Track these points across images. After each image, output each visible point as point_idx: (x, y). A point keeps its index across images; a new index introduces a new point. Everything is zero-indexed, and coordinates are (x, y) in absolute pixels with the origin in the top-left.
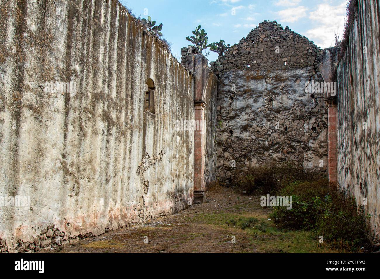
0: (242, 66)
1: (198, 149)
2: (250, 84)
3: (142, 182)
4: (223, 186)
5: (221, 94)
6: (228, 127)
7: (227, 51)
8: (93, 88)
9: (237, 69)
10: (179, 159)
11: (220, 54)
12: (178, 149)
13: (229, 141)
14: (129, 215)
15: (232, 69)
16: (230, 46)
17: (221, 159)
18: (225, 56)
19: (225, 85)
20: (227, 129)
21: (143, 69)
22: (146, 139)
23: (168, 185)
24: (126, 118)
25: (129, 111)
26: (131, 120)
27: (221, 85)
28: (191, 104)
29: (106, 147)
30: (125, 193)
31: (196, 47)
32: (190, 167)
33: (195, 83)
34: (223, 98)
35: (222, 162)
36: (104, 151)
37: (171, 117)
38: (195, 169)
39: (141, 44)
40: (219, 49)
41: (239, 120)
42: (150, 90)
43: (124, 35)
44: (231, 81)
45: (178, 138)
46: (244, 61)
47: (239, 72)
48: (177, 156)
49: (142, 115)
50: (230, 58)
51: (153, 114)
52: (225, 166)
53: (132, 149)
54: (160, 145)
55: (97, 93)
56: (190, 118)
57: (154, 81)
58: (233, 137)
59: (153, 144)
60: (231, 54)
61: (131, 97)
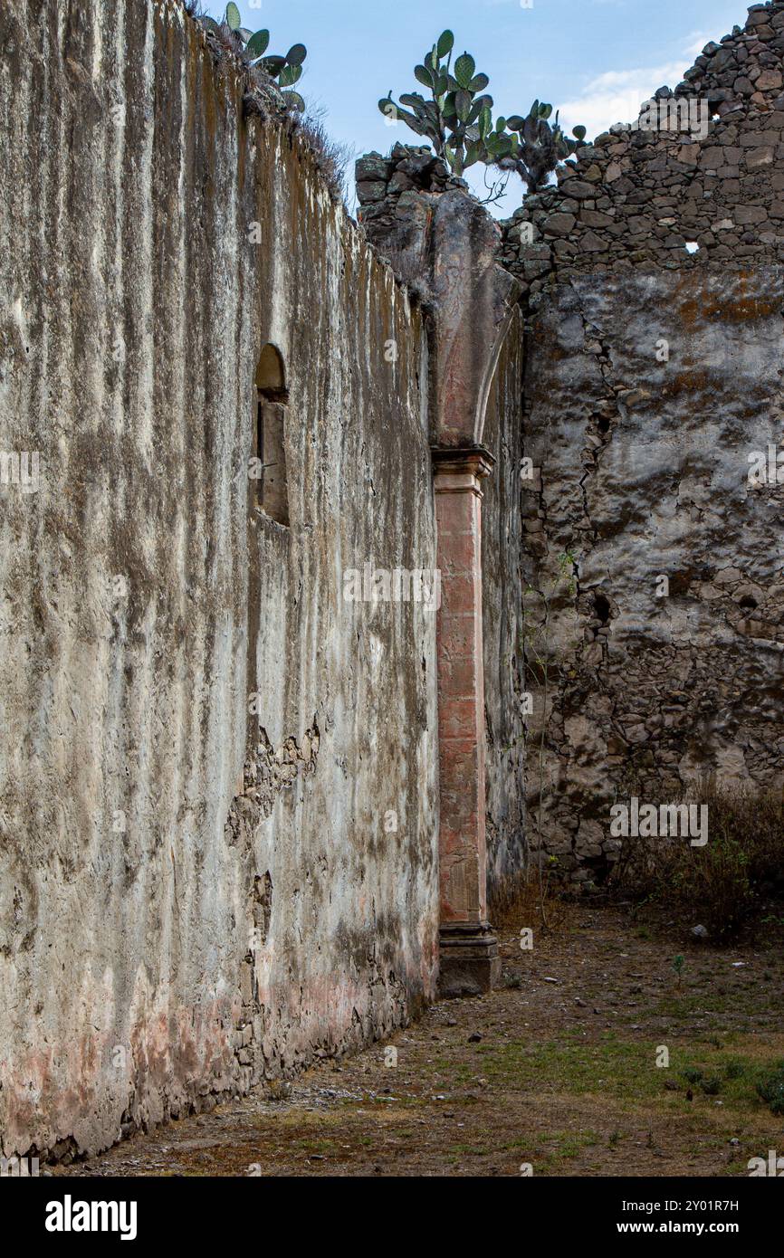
0: (654, 245)
1: (456, 706)
2: (698, 345)
3: (248, 879)
4: (567, 899)
5: (545, 400)
6: (584, 580)
7: (570, 164)
8: (76, 408)
9: (627, 262)
10: (381, 757)
11: (535, 183)
12: (376, 704)
13: (592, 655)
14: (204, 1049)
15: (599, 267)
16: (589, 138)
17: (549, 753)
18: (561, 194)
19: (564, 354)
20: (580, 592)
21: (247, 296)
22: (259, 658)
23: (339, 894)
24: (191, 556)
25: (200, 518)
26: (209, 562)
27: (545, 351)
28: (420, 466)
29: (124, 704)
30: (186, 934)
31: (434, 153)
32: (424, 802)
33: (432, 349)
34: (555, 423)
35: (553, 770)
36: (115, 724)
37: (348, 536)
38: (445, 810)
39: (234, 168)
40: (524, 151)
41: (643, 541)
42: (264, 401)
43: (173, 127)
44: (595, 331)
45: (377, 647)
46: (668, 221)
47: (640, 281)
48: (374, 742)
49: (243, 537)
50: (588, 204)
51: (284, 528)
52: (570, 790)
53: (213, 710)
54: (308, 684)
55: (89, 436)
56: (416, 536)
57: (285, 355)
58: (613, 637)
59: (282, 682)
60: (595, 183)
61: (207, 445)
